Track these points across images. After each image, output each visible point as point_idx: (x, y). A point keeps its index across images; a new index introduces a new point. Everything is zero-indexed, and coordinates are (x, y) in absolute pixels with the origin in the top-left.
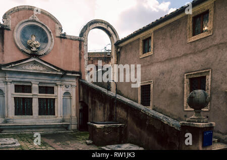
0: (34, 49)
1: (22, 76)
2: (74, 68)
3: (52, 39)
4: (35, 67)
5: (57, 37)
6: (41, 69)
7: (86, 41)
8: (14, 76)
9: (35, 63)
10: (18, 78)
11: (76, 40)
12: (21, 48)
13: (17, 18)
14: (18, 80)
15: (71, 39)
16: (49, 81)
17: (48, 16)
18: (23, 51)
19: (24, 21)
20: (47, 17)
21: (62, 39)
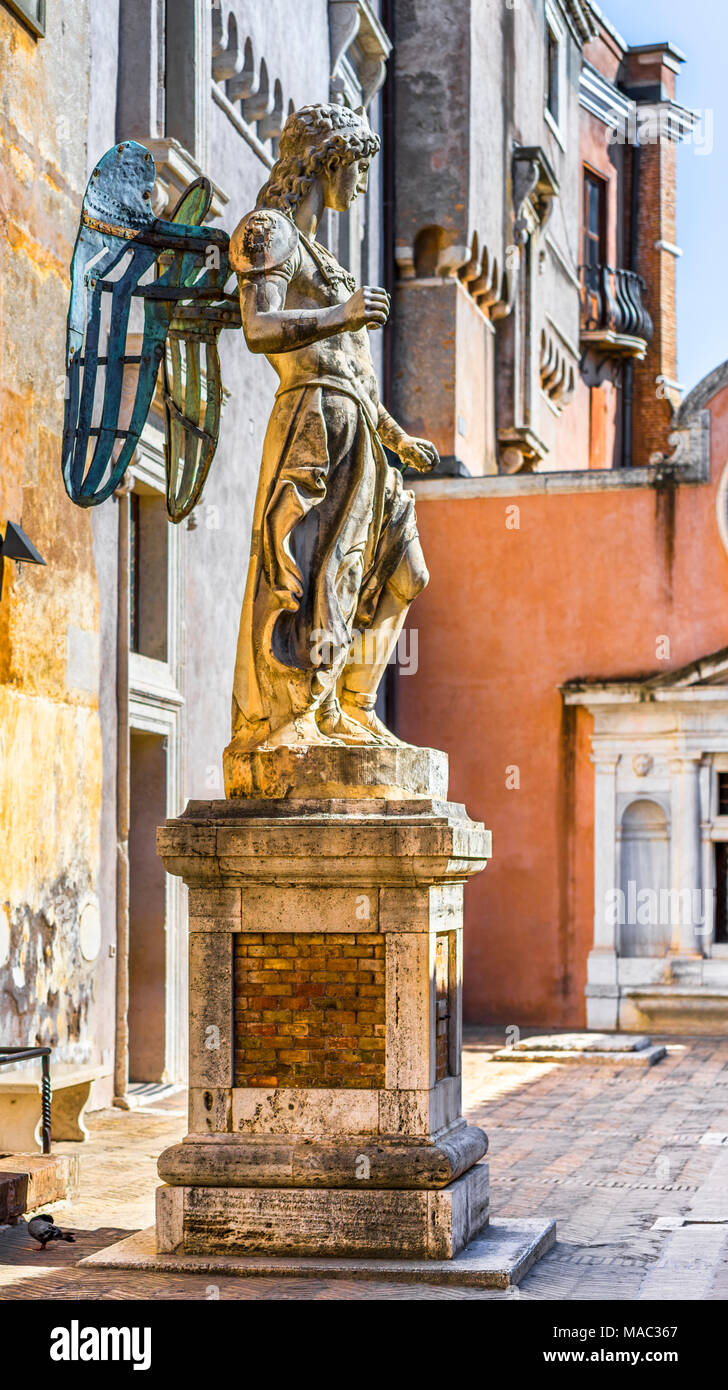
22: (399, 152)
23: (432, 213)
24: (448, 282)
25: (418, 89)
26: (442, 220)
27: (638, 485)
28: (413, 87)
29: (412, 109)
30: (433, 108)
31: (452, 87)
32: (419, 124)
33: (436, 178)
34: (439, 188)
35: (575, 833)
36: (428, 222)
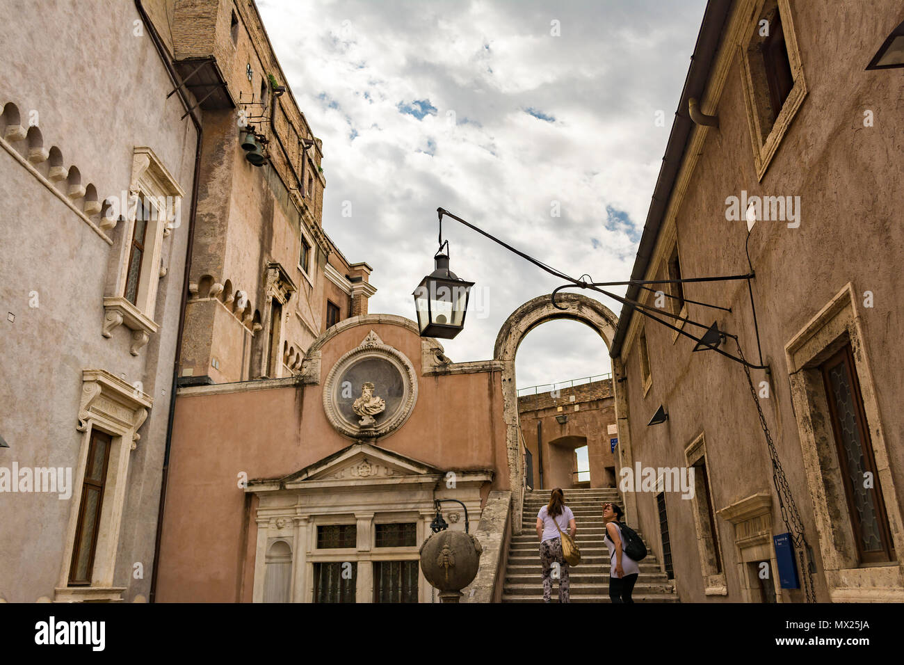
0: (366, 421)
1: (333, 500)
2: (475, 454)
3: (411, 385)
4: (365, 470)
5: (425, 375)
6: (382, 472)
7: (508, 367)
8: (316, 500)
9: (366, 459)
10: (323, 506)
11: (478, 372)
12: (336, 424)
13: (335, 350)
14: (324, 511)
15: (465, 372)
16: (400, 508)
17: (404, 326)
18: (340, 432)
19: (347, 354)
20: (402, 330)
21: (440, 378)
22: (194, 245)
23: (207, 270)
24: (213, 299)
25: (206, 220)
26: (211, 273)
27: (287, 386)
28: (204, 219)
29: (203, 228)
30: (212, 228)
31: (221, 219)
32: (205, 234)
33: (210, 255)
34: (211, 260)
35: (246, 559)
36: (205, 273)
